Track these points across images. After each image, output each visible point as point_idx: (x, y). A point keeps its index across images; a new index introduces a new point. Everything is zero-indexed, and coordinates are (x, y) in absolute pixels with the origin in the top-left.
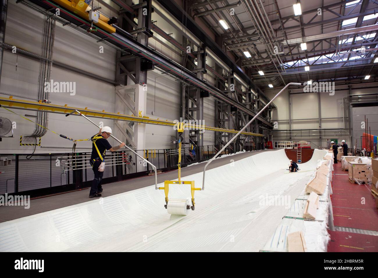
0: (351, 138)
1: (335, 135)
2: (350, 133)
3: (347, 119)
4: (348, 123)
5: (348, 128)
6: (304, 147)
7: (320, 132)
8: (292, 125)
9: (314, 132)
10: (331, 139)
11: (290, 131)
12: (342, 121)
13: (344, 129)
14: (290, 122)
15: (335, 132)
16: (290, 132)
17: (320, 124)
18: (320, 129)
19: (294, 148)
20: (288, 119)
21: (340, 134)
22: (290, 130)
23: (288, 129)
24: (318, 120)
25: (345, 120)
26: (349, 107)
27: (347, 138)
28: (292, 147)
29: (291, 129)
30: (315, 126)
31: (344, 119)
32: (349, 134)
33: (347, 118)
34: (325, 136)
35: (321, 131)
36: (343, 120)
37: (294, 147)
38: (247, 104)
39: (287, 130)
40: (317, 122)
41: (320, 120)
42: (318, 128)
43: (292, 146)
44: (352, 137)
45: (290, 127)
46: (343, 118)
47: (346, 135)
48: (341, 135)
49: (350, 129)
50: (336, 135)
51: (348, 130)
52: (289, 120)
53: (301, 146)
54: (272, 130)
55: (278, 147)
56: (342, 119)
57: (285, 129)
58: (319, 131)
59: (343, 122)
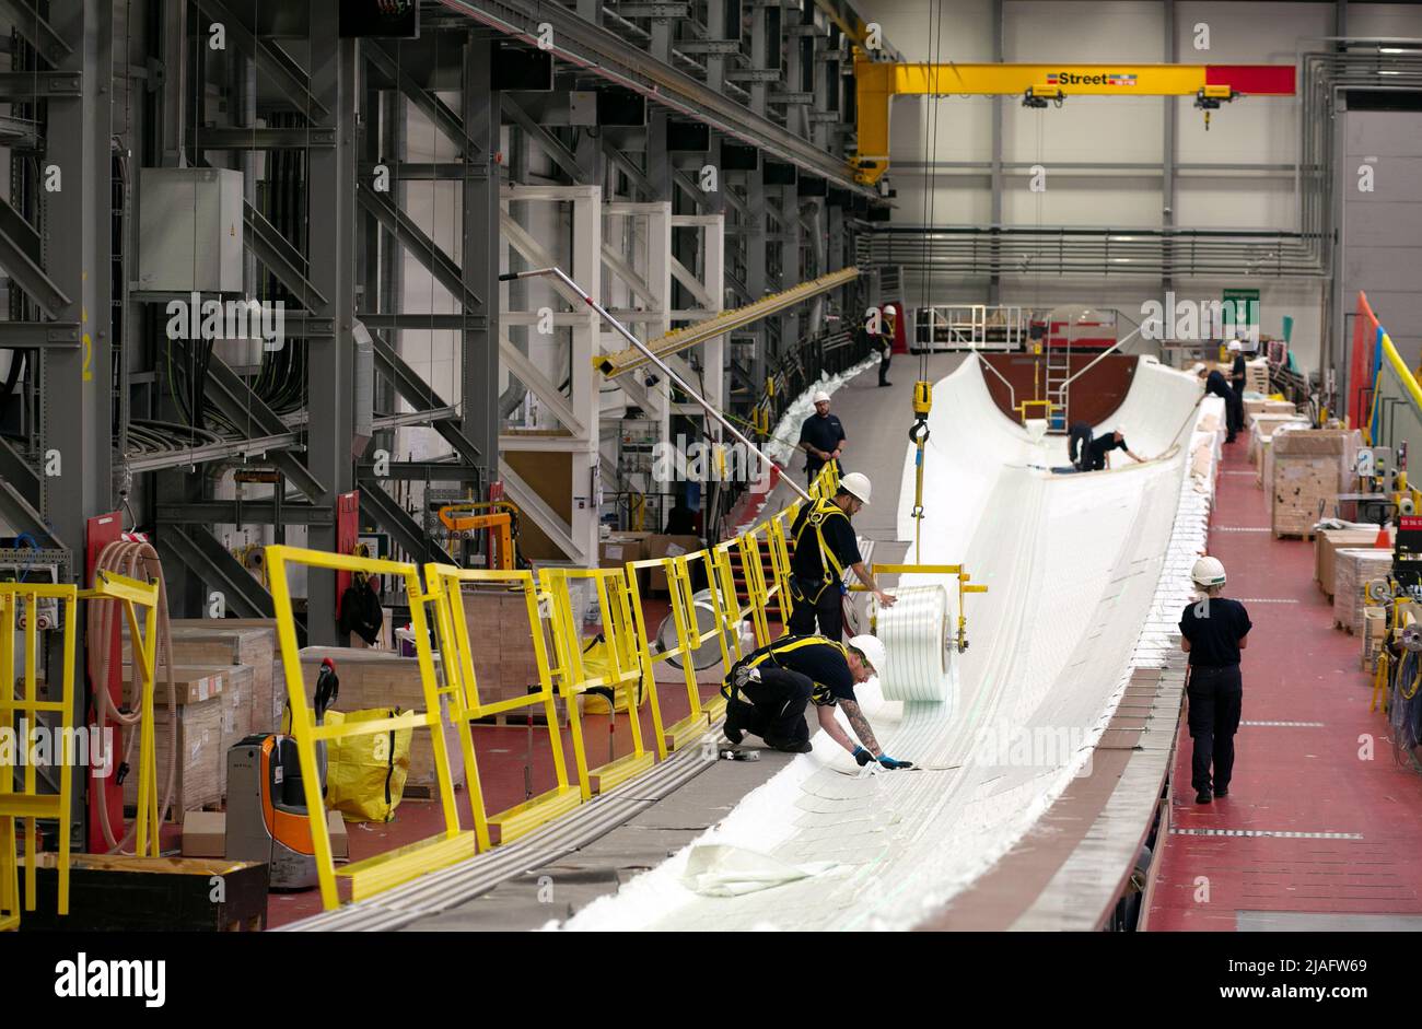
0: (1328, 288)
1: (1247, 271)
2: (1325, 257)
3: (1318, 174)
4: (1318, 200)
5: (1318, 229)
6: (1080, 341)
7: (1168, 251)
8: (1006, 198)
9: (1125, 249)
10: (1225, 290)
11: (994, 235)
12: (1288, 184)
13: (1298, 236)
14: (994, 177)
15: (1251, 251)
16: (993, 241)
17: (1170, 201)
18: (1169, 227)
19: (1023, 349)
20: (986, 157)
21: (1276, 263)
22: (995, 231)
23: (986, 225)
24: (1159, 172)
25: (1302, 178)
26: (1327, 107)
27: (1308, 288)
28: (1013, 340)
29: (999, 222)
30: (1134, 209)
31: (1297, 173)
32: (1318, 263)
33: (1316, 168)
34: (1193, 269)
35: (1170, 243)
36: (1293, 179)
37: (1023, 341)
38: (792, 99)
39: (976, 231)
40: (1156, 184)
41: (1168, 177)
42: (1157, 224)
43: (1014, 332)
44: (1333, 282)
45: (996, 210)
46: (1292, 168)
47: (1303, 272)
48: (1279, 271)
49: (1324, 236)
50: (1255, 270)
51: (1318, 241)
52: (990, 165)
53: (1064, 333)
54: (885, 225)
55: (936, 340)
56: (1289, 173)
57: (965, 221)
58: (1164, 243)
59: (1293, 189)
